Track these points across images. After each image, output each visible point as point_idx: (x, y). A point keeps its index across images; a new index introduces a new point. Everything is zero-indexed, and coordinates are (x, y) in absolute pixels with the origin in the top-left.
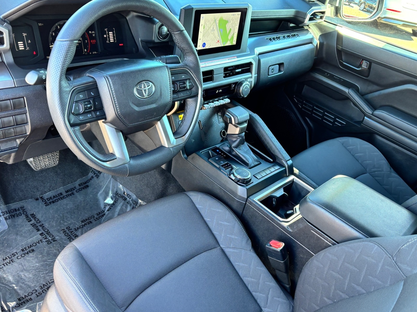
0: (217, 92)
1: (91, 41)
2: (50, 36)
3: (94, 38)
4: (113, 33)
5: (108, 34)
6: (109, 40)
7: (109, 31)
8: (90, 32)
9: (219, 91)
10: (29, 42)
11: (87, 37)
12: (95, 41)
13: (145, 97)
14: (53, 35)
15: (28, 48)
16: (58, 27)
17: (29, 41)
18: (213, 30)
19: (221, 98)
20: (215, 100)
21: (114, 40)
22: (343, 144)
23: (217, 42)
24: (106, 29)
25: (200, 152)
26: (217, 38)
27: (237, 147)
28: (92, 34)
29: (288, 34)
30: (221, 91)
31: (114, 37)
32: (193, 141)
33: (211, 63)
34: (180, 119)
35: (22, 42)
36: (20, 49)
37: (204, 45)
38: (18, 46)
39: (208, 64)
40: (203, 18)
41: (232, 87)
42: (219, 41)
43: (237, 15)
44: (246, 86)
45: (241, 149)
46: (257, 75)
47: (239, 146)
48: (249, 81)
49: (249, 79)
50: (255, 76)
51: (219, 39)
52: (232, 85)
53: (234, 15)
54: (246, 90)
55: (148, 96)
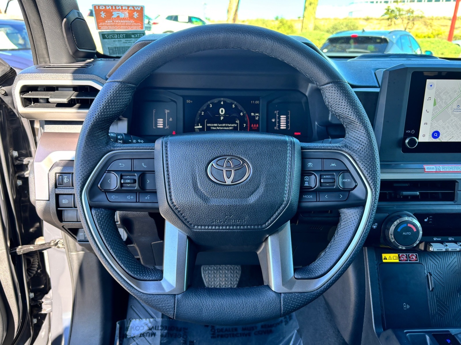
1: (252, 125)
2: (198, 115)
3: (257, 122)
4: (287, 118)
5: (279, 118)
6: (279, 126)
7: (280, 115)
8: (252, 114)
10: (171, 119)
11: (247, 120)
12: (257, 125)
13: (227, 183)
14: (202, 114)
15: (167, 127)
16: (210, 106)
17: (171, 118)
21: (287, 126)
24: (276, 112)
25: (405, 331)
28: (254, 117)
31: (287, 122)
32: (405, 308)
33: (452, 169)
34: (384, 261)
35: (162, 120)
36: (158, 127)
37: (436, 135)
38: (156, 123)
39: (443, 169)
40: (431, 86)
55: (232, 182)
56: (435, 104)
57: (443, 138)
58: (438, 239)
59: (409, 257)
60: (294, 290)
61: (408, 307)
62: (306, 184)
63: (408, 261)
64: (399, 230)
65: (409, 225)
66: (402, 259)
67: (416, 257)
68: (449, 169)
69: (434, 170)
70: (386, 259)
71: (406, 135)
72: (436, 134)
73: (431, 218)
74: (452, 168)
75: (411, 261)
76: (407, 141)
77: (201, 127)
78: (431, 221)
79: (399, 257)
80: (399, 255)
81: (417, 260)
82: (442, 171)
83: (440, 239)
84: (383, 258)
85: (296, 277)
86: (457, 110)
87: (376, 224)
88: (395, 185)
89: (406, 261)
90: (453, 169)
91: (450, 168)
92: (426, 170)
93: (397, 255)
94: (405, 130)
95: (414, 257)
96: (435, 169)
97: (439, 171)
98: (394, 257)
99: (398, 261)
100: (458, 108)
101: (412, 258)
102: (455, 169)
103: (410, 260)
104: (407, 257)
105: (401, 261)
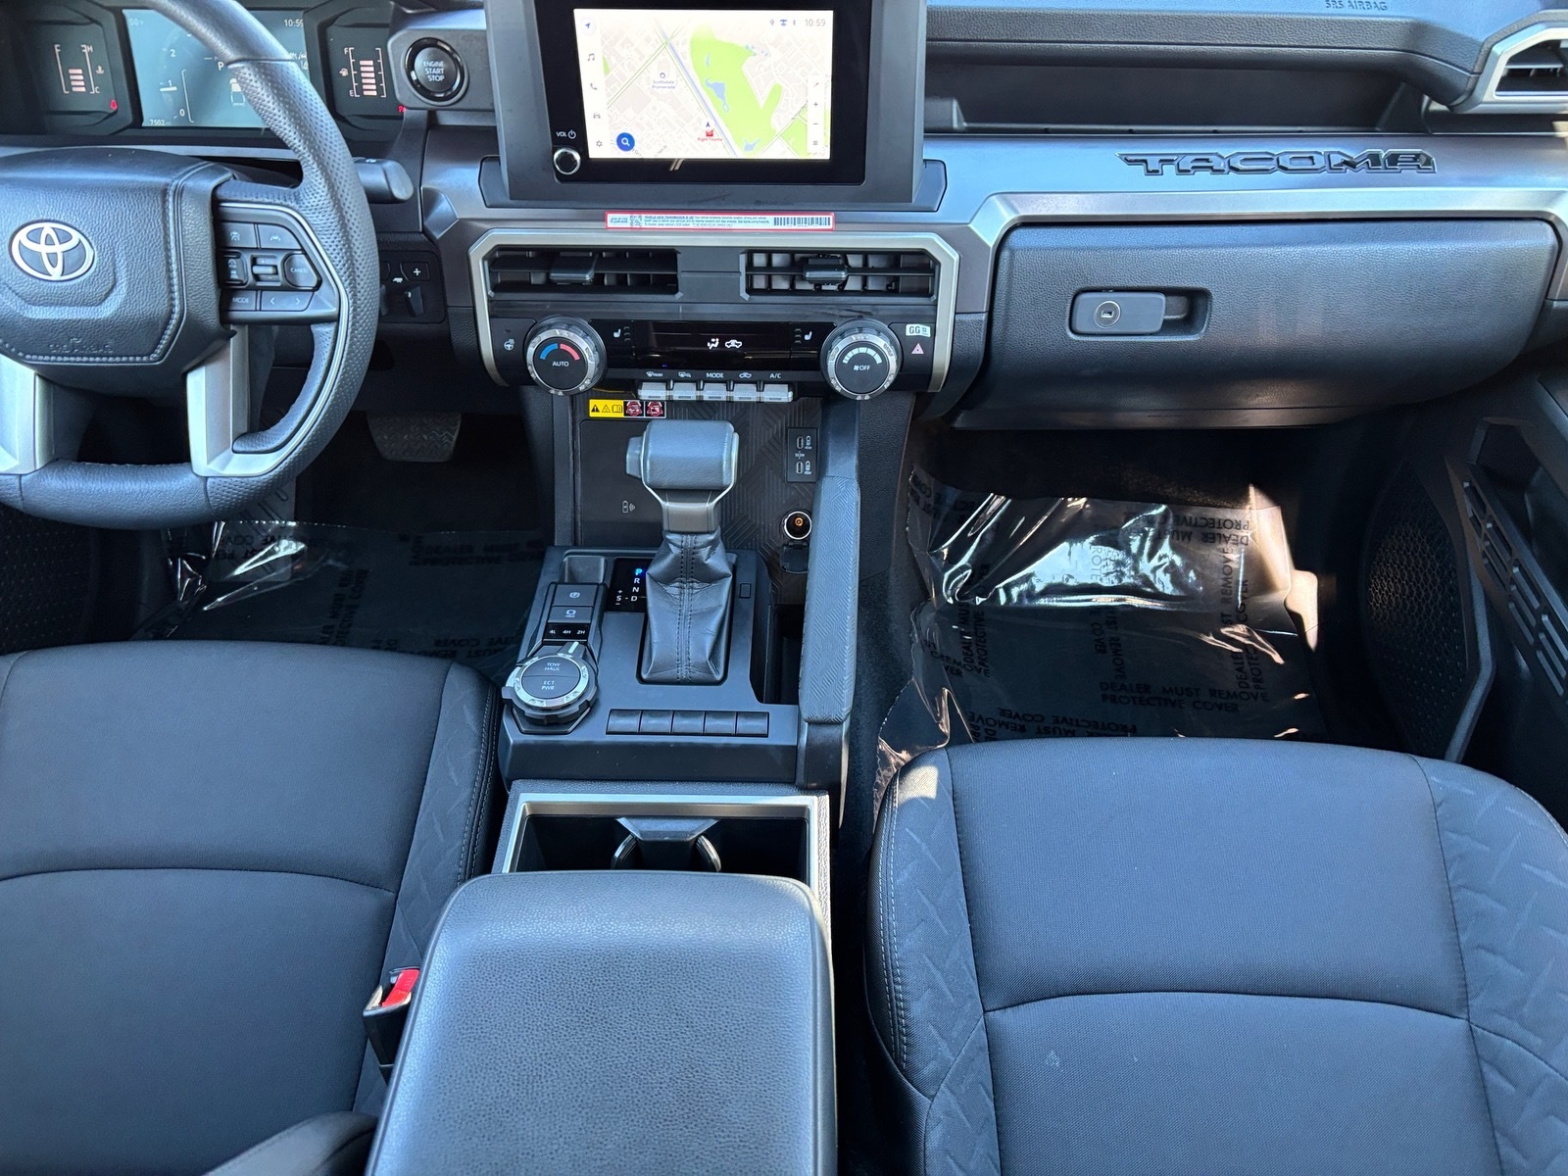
0: (710, 346)
2: (163, 58)
4: (377, 68)
5: (357, 67)
6: (360, 90)
7: (358, 57)
9: (721, 344)
10: (100, 71)
14: (173, 55)
15: (95, 90)
17: (100, 68)
18: (663, 82)
19: (745, 375)
20: (710, 375)
21: (379, 89)
22: (1436, 806)
23: (704, 136)
24: (348, 51)
26: (700, 120)
27: (667, 579)
29: (1418, 150)
30: (733, 343)
31: (377, 79)
32: (625, 510)
33: (667, 223)
34: (592, 415)
35: (80, 71)
36: (74, 89)
37: (627, 143)
38: (68, 81)
39: (648, 223)
40: (588, 25)
41: (798, 339)
42: (712, 135)
43: (809, 23)
44: (863, 350)
45: (678, 597)
46: (984, 317)
47: (681, 582)
48: (915, 334)
49: (915, 326)
50: (959, 317)
51: (712, 123)
52: (798, 333)
53: (783, 25)
54: (865, 368)
55: (62, 275)
56: (607, 71)
57: (644, 151)
58: (656, 375)
59: (647, 408)
60: (228, 471)
61: (632, 507)
62: (234, 275)
63: (644, 417)
64: (543, 356)
65: (563, 346)
66: (631, 411)
67: (663, 408)
68: (661, 223)
69: (628, 225)
70: (597, 411)
71: (558, 142)
72: (625, 140)
73: (627, 331)
75: (649, 415)
76: (556, 155)
77: (175, 88)
78: (627, 336)
79: (626, 408)
80: (625, 403)
81: (664, 415)
82: (643, 226)
83: (660, 375)
84: (591, 409)
85: (236, 448)
86: (661, 85)
87: (512, 341)
88: (562, 254)
89: (640, 415)
92: (608, 225)
93: (621, 403)
94: (554, 129)
95: (658, 409)
96: (629, 221)
97: (638, 227)
98: (615, 408)
99: (622, 415)
100: (661, 79)
101: (654, 410)
102: (672, 224)
103: (646, 415)
104: (642, 408)
105: (629, 415)
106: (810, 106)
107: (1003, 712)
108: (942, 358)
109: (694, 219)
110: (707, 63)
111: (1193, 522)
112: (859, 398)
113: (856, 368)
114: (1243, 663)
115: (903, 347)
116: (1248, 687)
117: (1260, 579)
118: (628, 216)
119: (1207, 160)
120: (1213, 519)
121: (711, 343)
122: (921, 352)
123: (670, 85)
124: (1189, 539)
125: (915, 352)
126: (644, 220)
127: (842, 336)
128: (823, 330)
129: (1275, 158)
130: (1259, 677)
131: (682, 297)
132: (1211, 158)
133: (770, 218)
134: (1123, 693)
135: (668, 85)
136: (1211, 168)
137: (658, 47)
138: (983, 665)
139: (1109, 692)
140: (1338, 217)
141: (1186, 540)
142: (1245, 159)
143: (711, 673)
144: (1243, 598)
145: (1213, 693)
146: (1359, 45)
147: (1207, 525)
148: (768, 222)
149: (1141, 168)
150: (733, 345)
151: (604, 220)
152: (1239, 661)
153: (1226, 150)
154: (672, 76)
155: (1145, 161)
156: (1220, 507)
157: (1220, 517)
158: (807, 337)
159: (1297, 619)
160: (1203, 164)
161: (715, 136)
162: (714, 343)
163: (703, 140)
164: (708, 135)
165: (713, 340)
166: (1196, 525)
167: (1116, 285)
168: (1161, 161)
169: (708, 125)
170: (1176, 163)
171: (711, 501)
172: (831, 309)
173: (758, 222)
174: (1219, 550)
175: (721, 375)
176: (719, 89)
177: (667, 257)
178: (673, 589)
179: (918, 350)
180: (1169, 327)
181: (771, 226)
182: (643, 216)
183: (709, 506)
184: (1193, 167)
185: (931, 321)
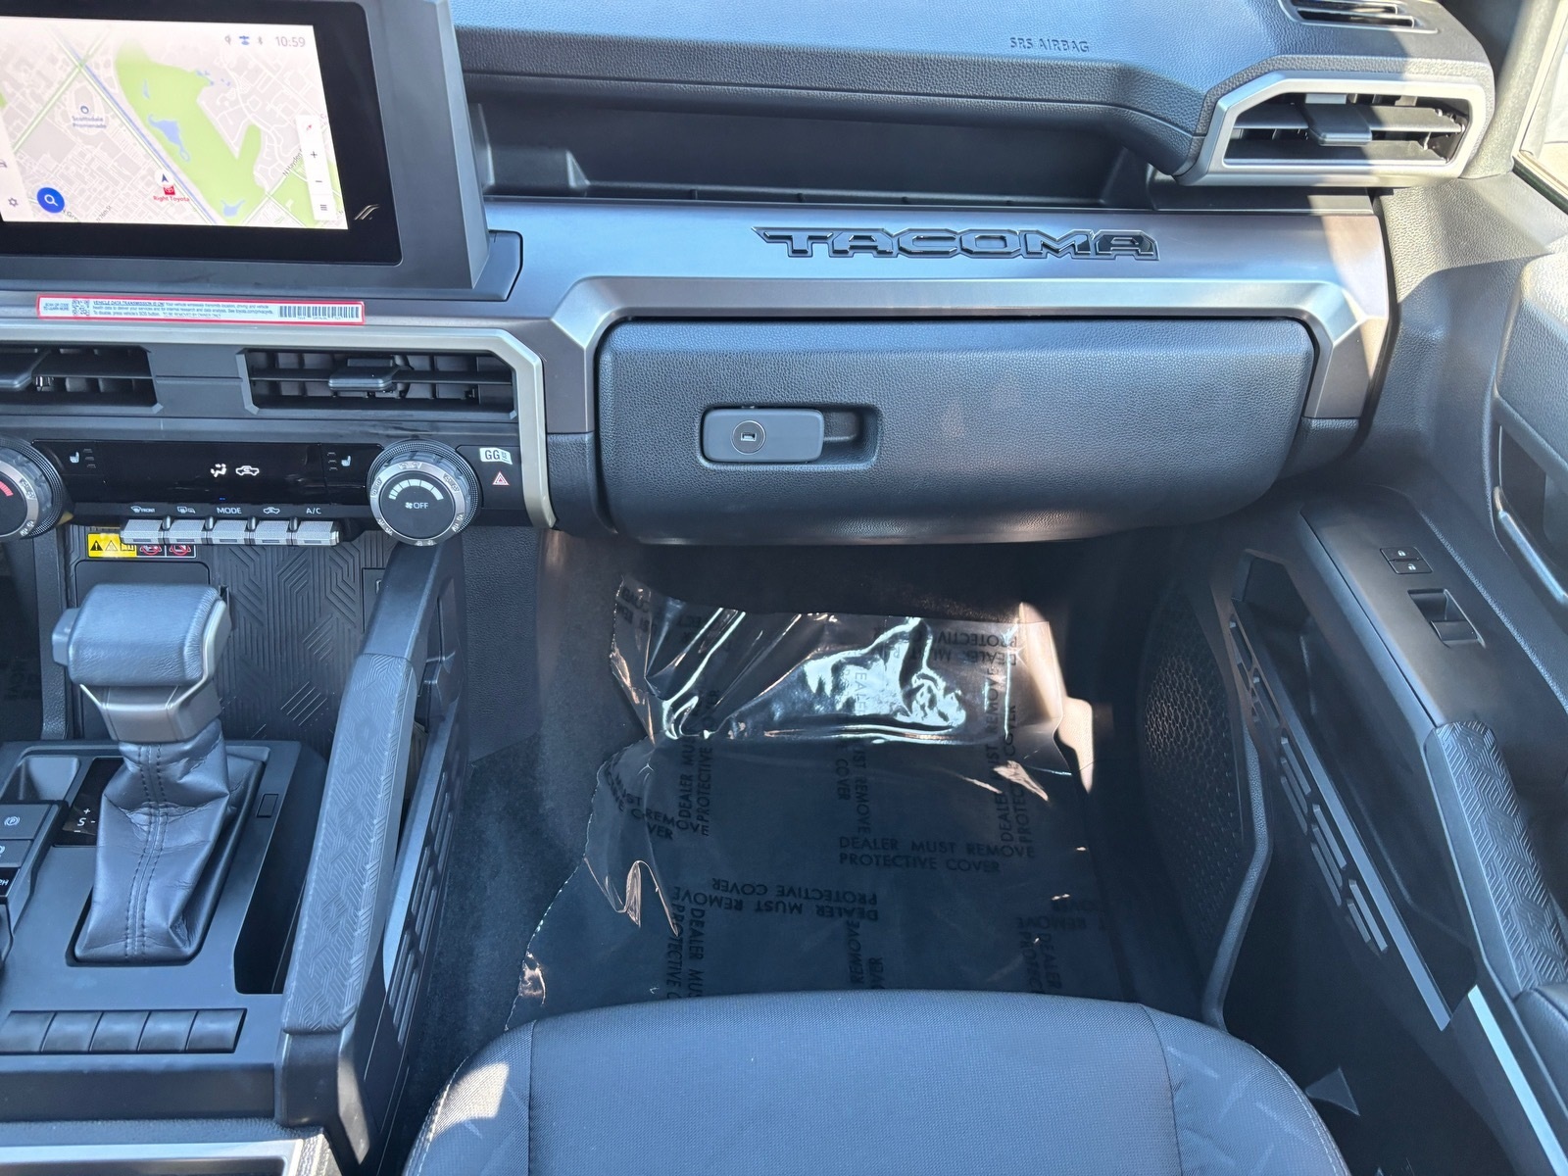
0: (216, 474)
9: (231, 471)
18: (84, 119)
19: (270, 510)
20: (220, 510)
23: (163, 194)
26: (151, 172)
27: (130, 803)
30: (246, 470)
33: (126, 311)
34: (92, 554)
37: (53, 202)
39: (98, 311)
41: (333, 465)
42: (173, 193)
43: (282, 41)
44: (415, 483)
45: (145, 828)
46: (587, 438)
47: (150, 807)
48: (493, 460)
49: (492, 449)
50: (552, 439)
51: (169, 176)
52: (332, 457)
53: (245, 43)
54: (420, 505)
57: (80, 211)
58: (145, 510)
59: (169, 545)
63: (166, 556)
66: (149, 549)
67: (190, 546)
68: (117, 311)
69: (69, 314)
70: (99, 548)
72: (50, 198)
73: (89, 454)
74: (127, 309)
75: (174, 554)
78: (92, 461)
79: (140, 545)
81: (192, 554)
82: (92, 315)
83: (152, 510)
84: (90, 547)
86: (84, 122)
89: (161, 554)
90: (129, 311)
91: (120, 308)
92: (44, 313)
95: (184, 547)
96: (72, 308)
97: (84, 316)
99: (132, 555)
100: (83, 115)
101: (178, 548)
102: (134, 311)
103: (169, 554)
104: (163, 545)
105: (143, 554)
106: (306, 154)
107: (717, 884)
108: (536, 490)
109: (166, 306)
110: (146, 94)
111: (953, 638)
112: (419, 543)
113: (409, 505)
114: (1007, 809)
115: (480, 476)
116: (1012, 839)
117: (1029, 704)
118: (69, 301)
119: (869, 238)
120: (976, 636)
121: (216, 469)
122: (505, 483)
123: (99, 123)
124: (949, 659)
125: (497, 482)
126: (92, 307)
127: (389, 461)
128: (367, 455)
129: (957, 237)
130: (1025, 827)
131: (162, 410)
132: (874, 235)
133: (275, 307)
134: (866, 851)
135: (94, 123)
136: (875, 248)
137: (69, 69)
138: (702, 819)
139: (849, 851)
140: (1039, 314)
141: (945, 659)
142: (918, 238)
143: (175, 946)
144: (1011, 727)
145: (970, 849)
146: (1056, 97)
147: (968, 641)
148: (272, 311)
149: (782, 248)
150: (248, 472)
151: (36, 305)
152: (1003, 806)
153: (894, 226)
154: (98, 111)
155: (790, 238)
156: (984, 620)
157: (984, 632)
158: (346, 463)
159: (1070, 755)
160: (864, 243)
161: (178, 195)
162: (220, 469)
163: (162, 199)
164: (167, 193)
165: (218, 466)
166: (955, 642)
167: (758, 400)
168: (810, 238)
169: (164, 179)
170: (829, 242)
171: (172, 701)
172: (374, 426)
173: (256, 312)
174: (981, 670)
175: (238, 510)
176: (170, 130)
177: (133, 357)
178: (139, 817)
179: (500, 480)
180: (831, 451)
181: (276, 318)
182: (92, 301)
183: (170, 706)
184: (852, 247)
185: (513, 444)
